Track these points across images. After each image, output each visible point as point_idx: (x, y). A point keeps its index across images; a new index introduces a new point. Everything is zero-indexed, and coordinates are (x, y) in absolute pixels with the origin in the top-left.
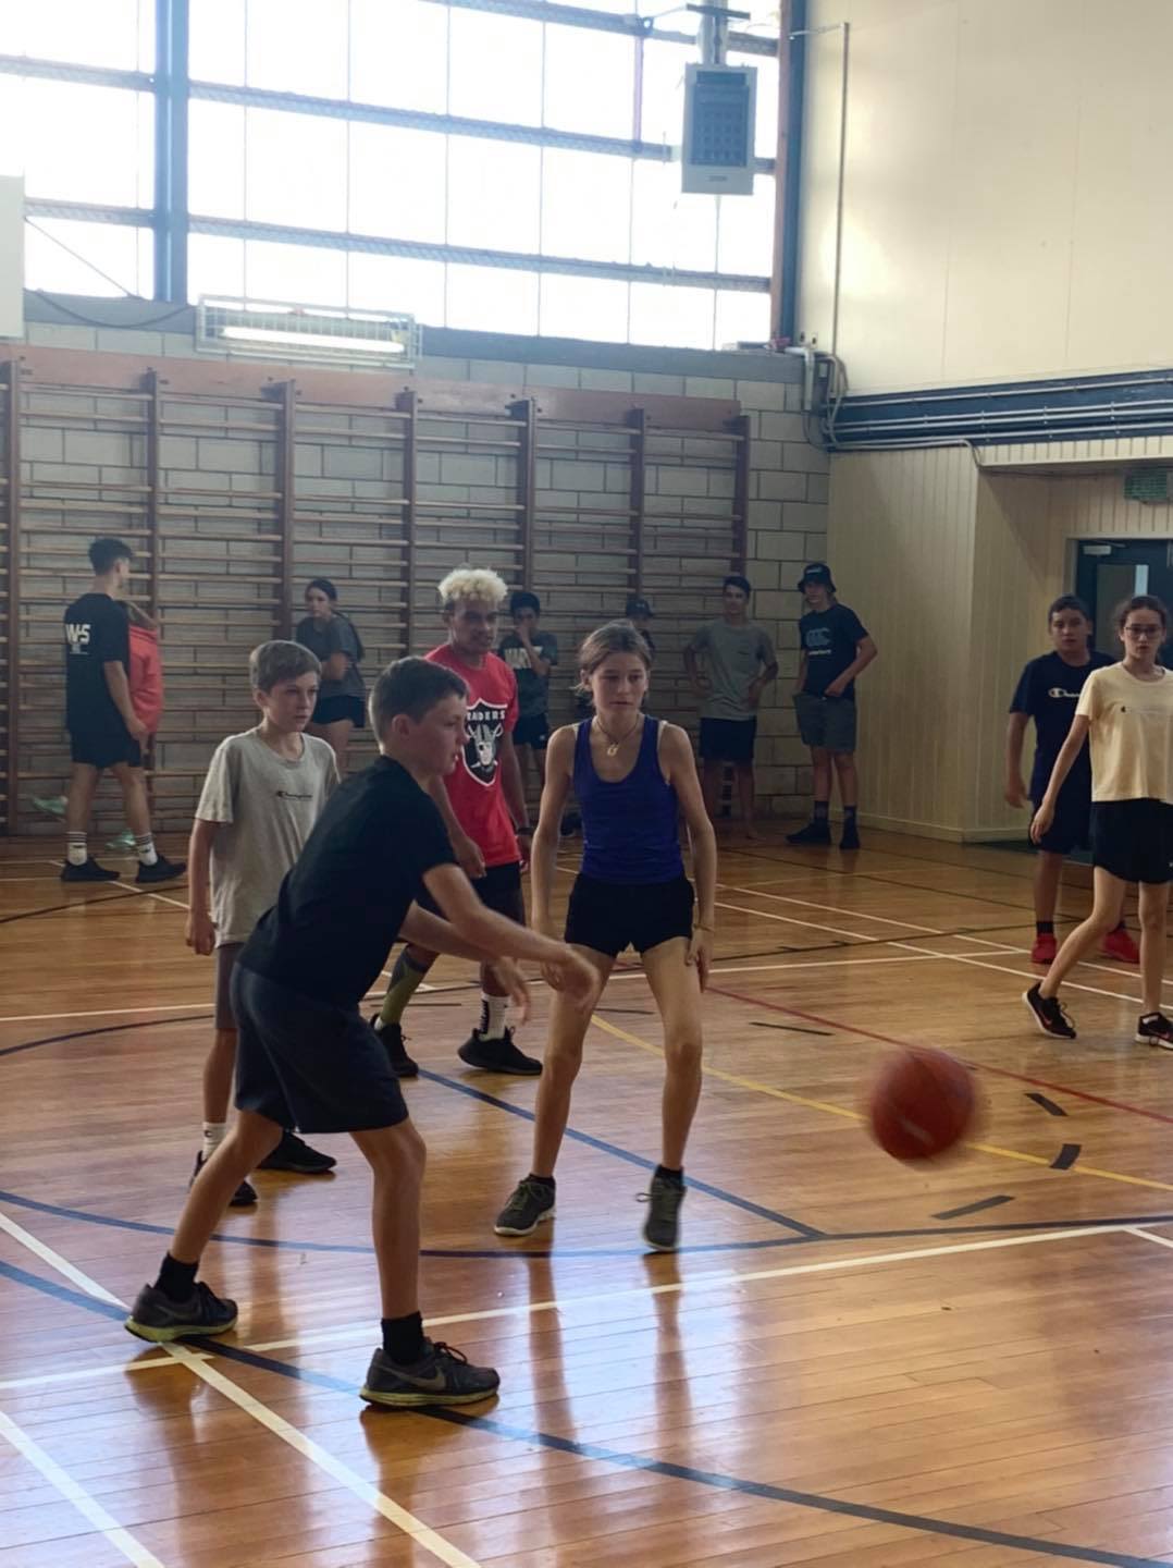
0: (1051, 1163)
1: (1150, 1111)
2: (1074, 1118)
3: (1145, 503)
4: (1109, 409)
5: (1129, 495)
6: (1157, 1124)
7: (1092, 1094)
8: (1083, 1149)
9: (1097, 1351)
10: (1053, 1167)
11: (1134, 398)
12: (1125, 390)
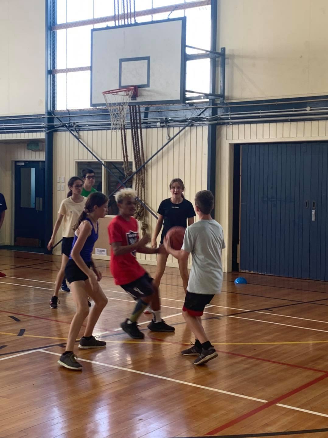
0: (17, 335)
1: (43, 317)
2: (23, 322)
3: (33, 151)
4: (22, 125)
5: (28, 149)
6: (46, 321)
7: (28, 314)
8: (26, 330)
9: (33, 385)
10: (18, 336)
11: (28, 122)
12: (26, 120)
